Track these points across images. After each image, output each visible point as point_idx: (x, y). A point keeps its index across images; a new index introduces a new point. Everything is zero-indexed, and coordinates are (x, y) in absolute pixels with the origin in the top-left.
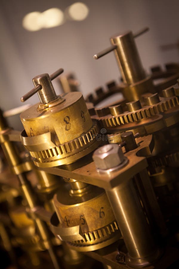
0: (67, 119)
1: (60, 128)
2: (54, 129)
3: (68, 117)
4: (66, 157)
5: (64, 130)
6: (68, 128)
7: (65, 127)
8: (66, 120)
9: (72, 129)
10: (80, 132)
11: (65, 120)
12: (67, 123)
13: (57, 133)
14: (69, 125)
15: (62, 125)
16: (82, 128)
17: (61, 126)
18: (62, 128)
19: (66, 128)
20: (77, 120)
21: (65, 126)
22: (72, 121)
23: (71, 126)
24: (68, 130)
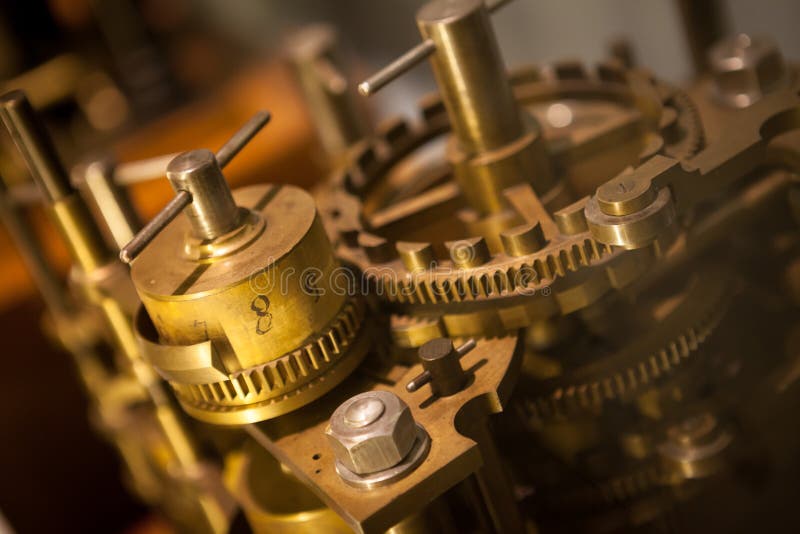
0: (261, 304)
1: (242, 328)
2: (222, 329)
3: (264, 298)
4: (257, 403)
5: (253, 332)
6: (262, 328)
7: (255, 326)
8: (256, 305)
9: (276, 329)
10: (299, 335)
11: (253, 308)
12: (261, 314)
13: (231, 341)
14: (267, 318)
15: (247, 320)
16: (306, 320)
17: (244, 322)
18: (246, 329)
19: (258, 327)
20: (291, 302)
21: (256, 322)
22: (276, 307)
23: (273, 321)
24: (263, 333)
